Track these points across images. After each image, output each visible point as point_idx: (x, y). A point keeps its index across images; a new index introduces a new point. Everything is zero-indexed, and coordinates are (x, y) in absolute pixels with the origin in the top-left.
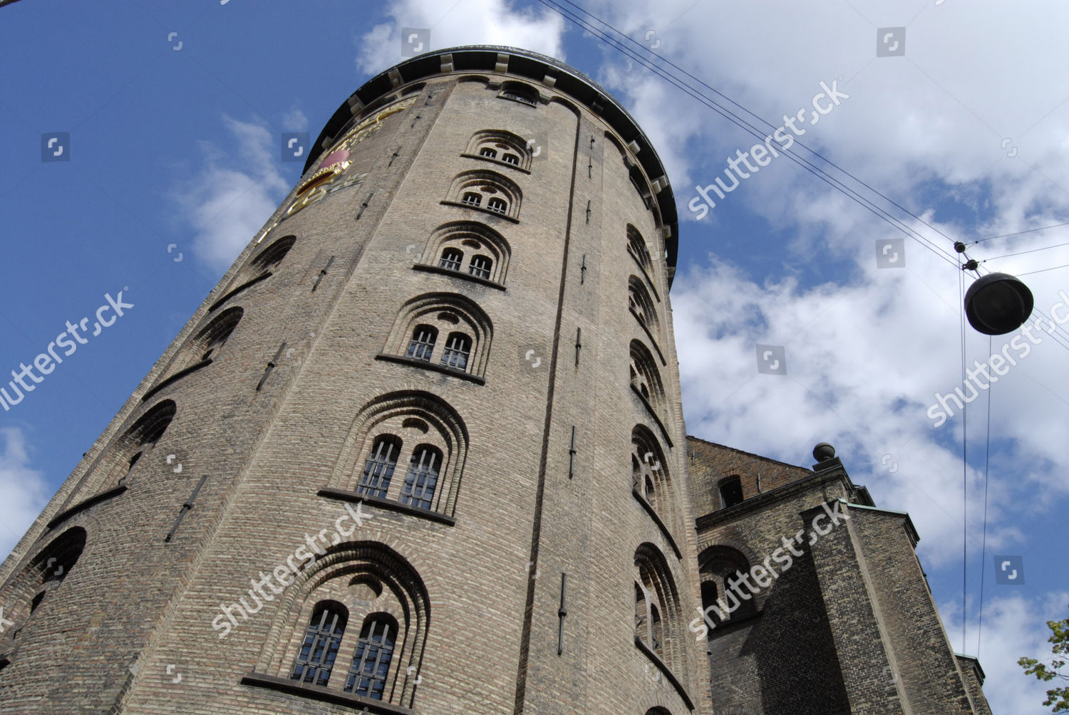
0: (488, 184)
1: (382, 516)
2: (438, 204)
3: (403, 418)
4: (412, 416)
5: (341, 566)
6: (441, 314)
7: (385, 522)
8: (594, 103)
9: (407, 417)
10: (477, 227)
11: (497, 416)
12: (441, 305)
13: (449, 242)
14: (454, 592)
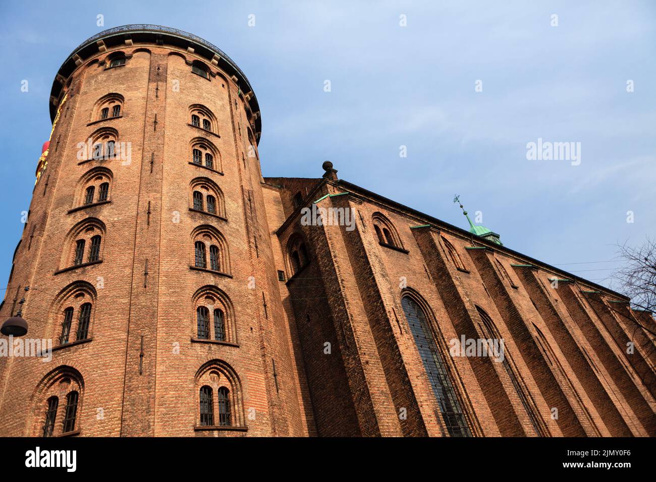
0: (104, 134)
1: (62, 353)
2: (77, 166)
3: (73, 296)
4: (77, 293)
5: (52, 381)
6: (86, 230)
7: (64, 355)
8: (157, 41)
9: (75, 294)
10: (97, 169)
11: (110, 275)
12: (84, 226)
13: (87, 184)
14: (94, 371)
